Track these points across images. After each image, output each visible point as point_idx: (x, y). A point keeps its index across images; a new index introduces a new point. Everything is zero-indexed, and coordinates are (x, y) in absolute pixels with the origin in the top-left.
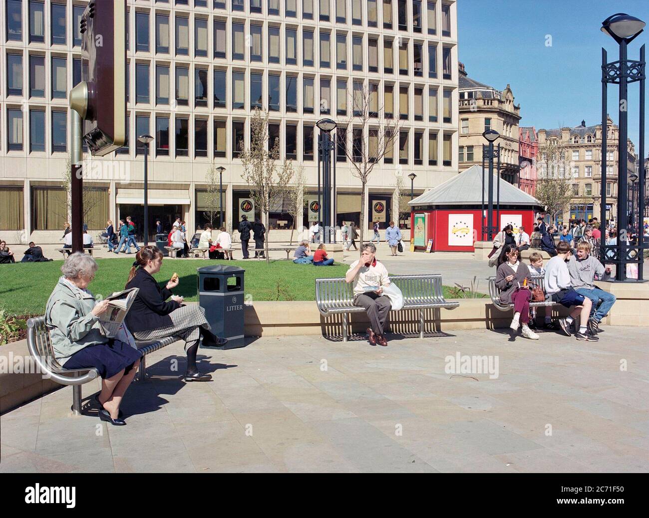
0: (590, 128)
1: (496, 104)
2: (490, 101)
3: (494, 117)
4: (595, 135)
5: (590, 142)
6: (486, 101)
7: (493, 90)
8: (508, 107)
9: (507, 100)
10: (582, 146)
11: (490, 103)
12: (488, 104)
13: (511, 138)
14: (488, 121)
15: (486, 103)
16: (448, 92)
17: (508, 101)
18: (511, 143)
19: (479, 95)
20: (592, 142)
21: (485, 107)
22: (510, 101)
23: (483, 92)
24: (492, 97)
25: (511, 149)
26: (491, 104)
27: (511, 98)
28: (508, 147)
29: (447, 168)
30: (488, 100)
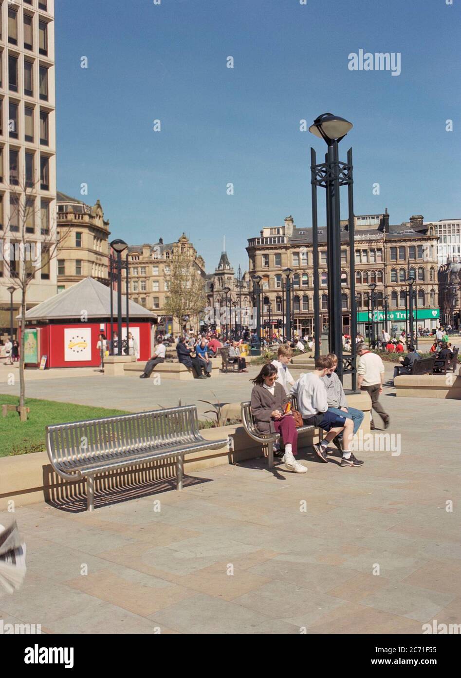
0: (168, 246)
1: (86, 218)
2: (81, 216)
3: (85, 232)
4: (173, 252)
5: (169, 258)
6: (77, 215)
7: (84, 204)
8: (98, 223)
9: (97, 215)
10: (161, 262)
11: (80, 218)
12: (79, 218)
13: (101, 253)
14: (79, 235)
15: (77, 217)
16: (45, 203)
17: (98, 217)
18: (101, 257)
19: (70, 209)
20: (170, 258)
21: (76, 221)
22: (100, 217)
23: (74, 207)
24: (83, 212)
25: (101, 263)
26: (82, 219)
27: (100, 214)
28: (98, 262)
29: (46, 281)
30: (79, 215)
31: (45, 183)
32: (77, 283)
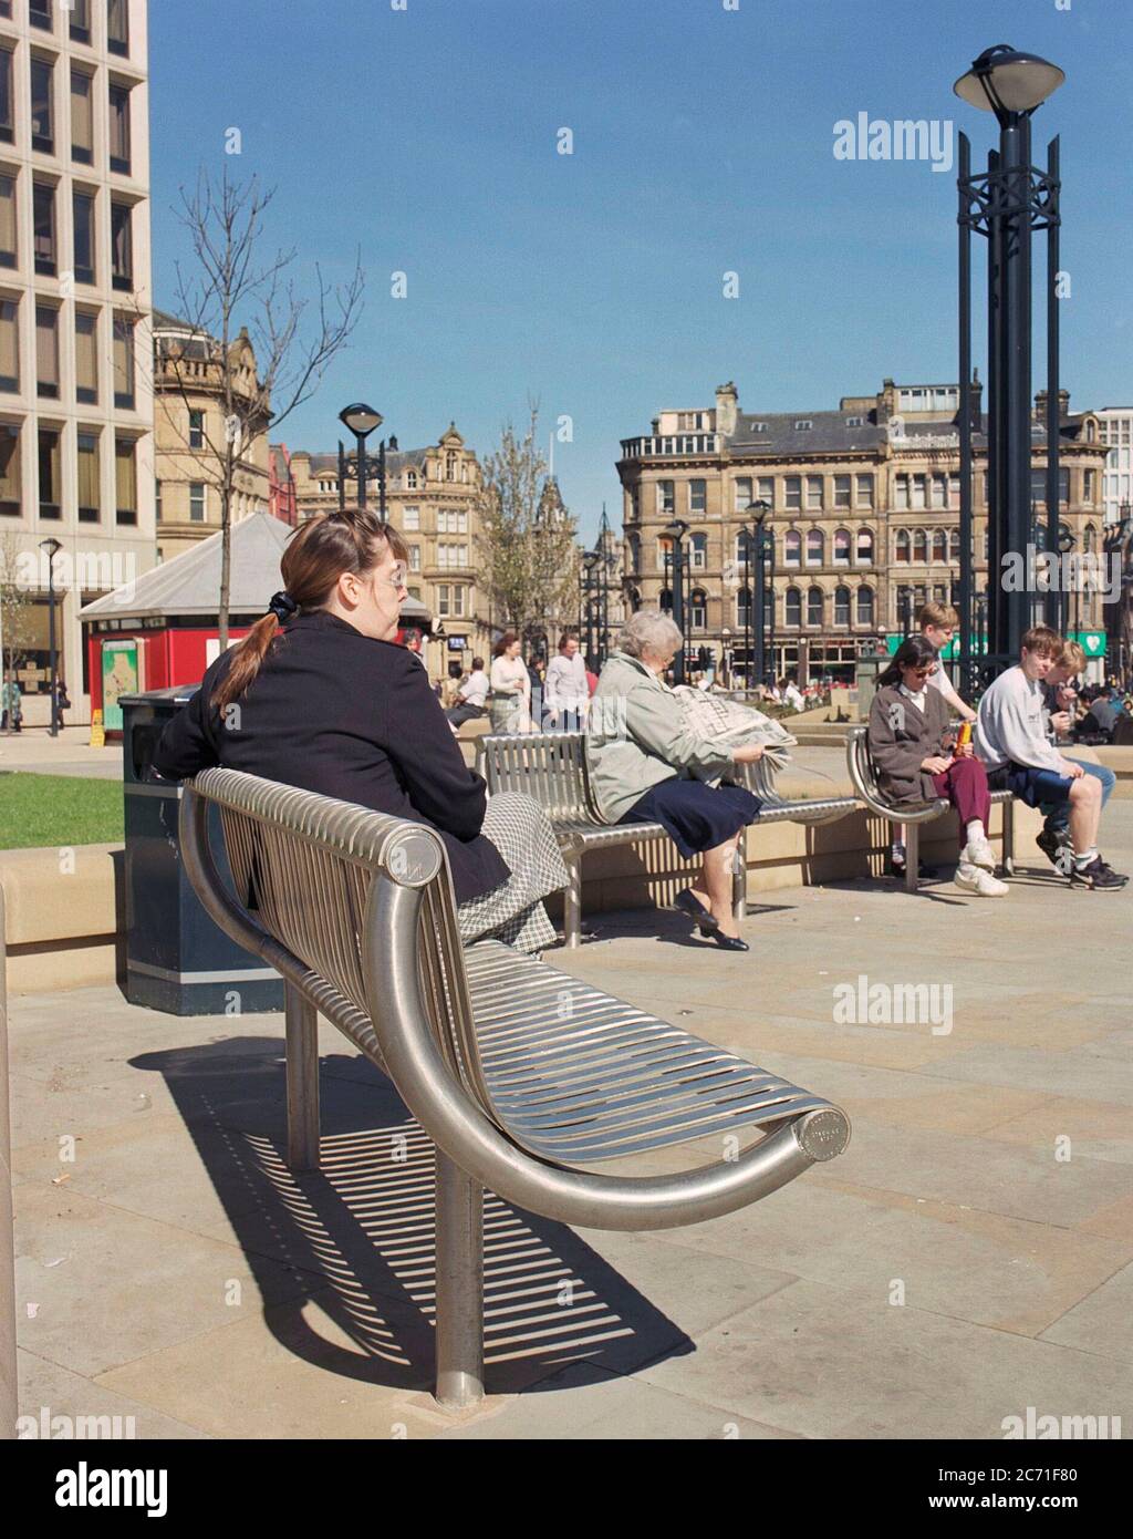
0: (412, 455)
1: (214, 375)
2: (201, 366)
3: (211, 407)
4: (425, 472)
5: (415, 486)
6: (193, 365)
7: (208, 337)
8: (243, 385)
9: (242, 367)
10: (396, 498)
11: (201, 372)
12: (197, 373)
13: (253, 465)
14: (196, 417)
15: (192, 371)
16: (125, 324)
17: (245, 370)
18: (252, 477)
19: (174, 350)
20: (419, 487)
21: (188, 380)
22: (248, 371)
23: (182, 341)
24: (207, 357)
25: (253, 493)
26: (205, 375)
27: (250, 363)
28: (245, 489)
29: (127, 530)
30: (197, 364)
31: (121, 272)
32: (202, 543)
